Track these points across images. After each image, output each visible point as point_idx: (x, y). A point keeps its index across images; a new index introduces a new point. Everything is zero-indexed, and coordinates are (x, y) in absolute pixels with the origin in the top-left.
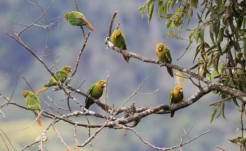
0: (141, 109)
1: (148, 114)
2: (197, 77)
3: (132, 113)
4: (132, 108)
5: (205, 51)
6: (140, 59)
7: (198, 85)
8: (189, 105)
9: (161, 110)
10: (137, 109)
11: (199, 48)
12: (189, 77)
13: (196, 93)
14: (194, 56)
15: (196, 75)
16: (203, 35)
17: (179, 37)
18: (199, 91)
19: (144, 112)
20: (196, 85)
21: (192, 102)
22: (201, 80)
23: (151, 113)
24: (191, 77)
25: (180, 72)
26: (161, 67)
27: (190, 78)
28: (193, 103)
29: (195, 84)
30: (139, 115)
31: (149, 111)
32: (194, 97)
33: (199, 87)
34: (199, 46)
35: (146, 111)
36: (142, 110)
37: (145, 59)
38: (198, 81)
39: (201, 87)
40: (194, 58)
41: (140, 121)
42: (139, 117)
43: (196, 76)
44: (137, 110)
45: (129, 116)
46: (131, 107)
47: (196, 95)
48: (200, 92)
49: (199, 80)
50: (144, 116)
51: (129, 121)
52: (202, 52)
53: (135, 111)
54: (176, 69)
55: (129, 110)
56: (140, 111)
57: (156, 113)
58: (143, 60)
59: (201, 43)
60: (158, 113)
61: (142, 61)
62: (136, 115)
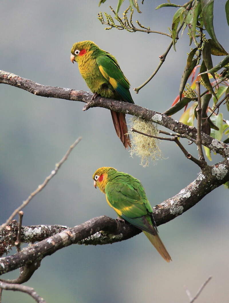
0: (38, 231)
1: (61, 245)
2: (194, 137)
3: (16, 243)
4: (12, 230)
5: (215, 65)
6: (26, 88)
7: (199, 158)
8: (172, 217)
9: (95, 235)
10: (29, 232)
11: (195, 57)
12: (174, 137)
13: (194, 183)
14: (183, 80)
15: (190, 130)
16: (211, 17)
17: (137, 27)
18: (201, 177)
19: (49, 240)
20: (192, 159)
21: (181, 208)
22: (206, 145)
23: (71, 241)
24: (179, 136)
25: (143, 123)
26: (87, 108)
27: (176, 140)
28: (184, 211)
29: (189, 155)
30: (36, 248)
31: (63, 235)
32: (188, 195)
33: (202, 164)
34: (196, 49)
35: (56, 236)
36: (42, 234)
37: (42, 89)
38: (198, 148)
39: (206, 164)
40: (181, 86)
41: (38, 265)
42: (37, 253)
43: (191, 134)
44: (27, 234)
45: (5, 251)
46: (11, 225)
47: (194, 188)
48: (203, 180)
49: (200, 144)
50: (50, 251)
51: (9, 266)
52: (203, 69)
53: (23, 239)
54: (132, 114)
55: (6, 234)
56: (35, 239)
57: (81, 243)
58: (36, 91)
59: (199, 42)
60: (87, 243)
61: (33, 93)
62: (27, 249)
